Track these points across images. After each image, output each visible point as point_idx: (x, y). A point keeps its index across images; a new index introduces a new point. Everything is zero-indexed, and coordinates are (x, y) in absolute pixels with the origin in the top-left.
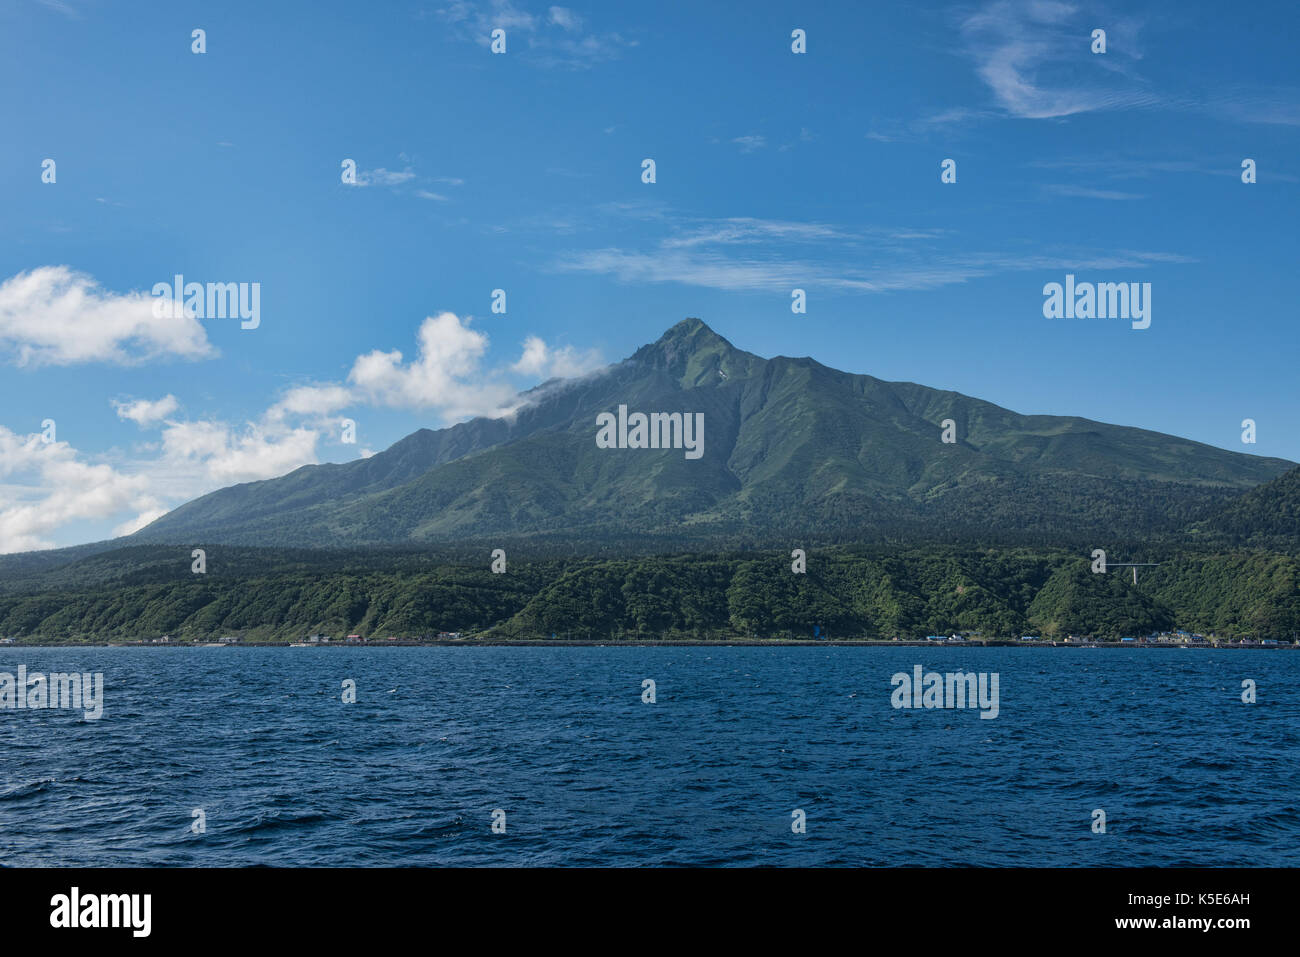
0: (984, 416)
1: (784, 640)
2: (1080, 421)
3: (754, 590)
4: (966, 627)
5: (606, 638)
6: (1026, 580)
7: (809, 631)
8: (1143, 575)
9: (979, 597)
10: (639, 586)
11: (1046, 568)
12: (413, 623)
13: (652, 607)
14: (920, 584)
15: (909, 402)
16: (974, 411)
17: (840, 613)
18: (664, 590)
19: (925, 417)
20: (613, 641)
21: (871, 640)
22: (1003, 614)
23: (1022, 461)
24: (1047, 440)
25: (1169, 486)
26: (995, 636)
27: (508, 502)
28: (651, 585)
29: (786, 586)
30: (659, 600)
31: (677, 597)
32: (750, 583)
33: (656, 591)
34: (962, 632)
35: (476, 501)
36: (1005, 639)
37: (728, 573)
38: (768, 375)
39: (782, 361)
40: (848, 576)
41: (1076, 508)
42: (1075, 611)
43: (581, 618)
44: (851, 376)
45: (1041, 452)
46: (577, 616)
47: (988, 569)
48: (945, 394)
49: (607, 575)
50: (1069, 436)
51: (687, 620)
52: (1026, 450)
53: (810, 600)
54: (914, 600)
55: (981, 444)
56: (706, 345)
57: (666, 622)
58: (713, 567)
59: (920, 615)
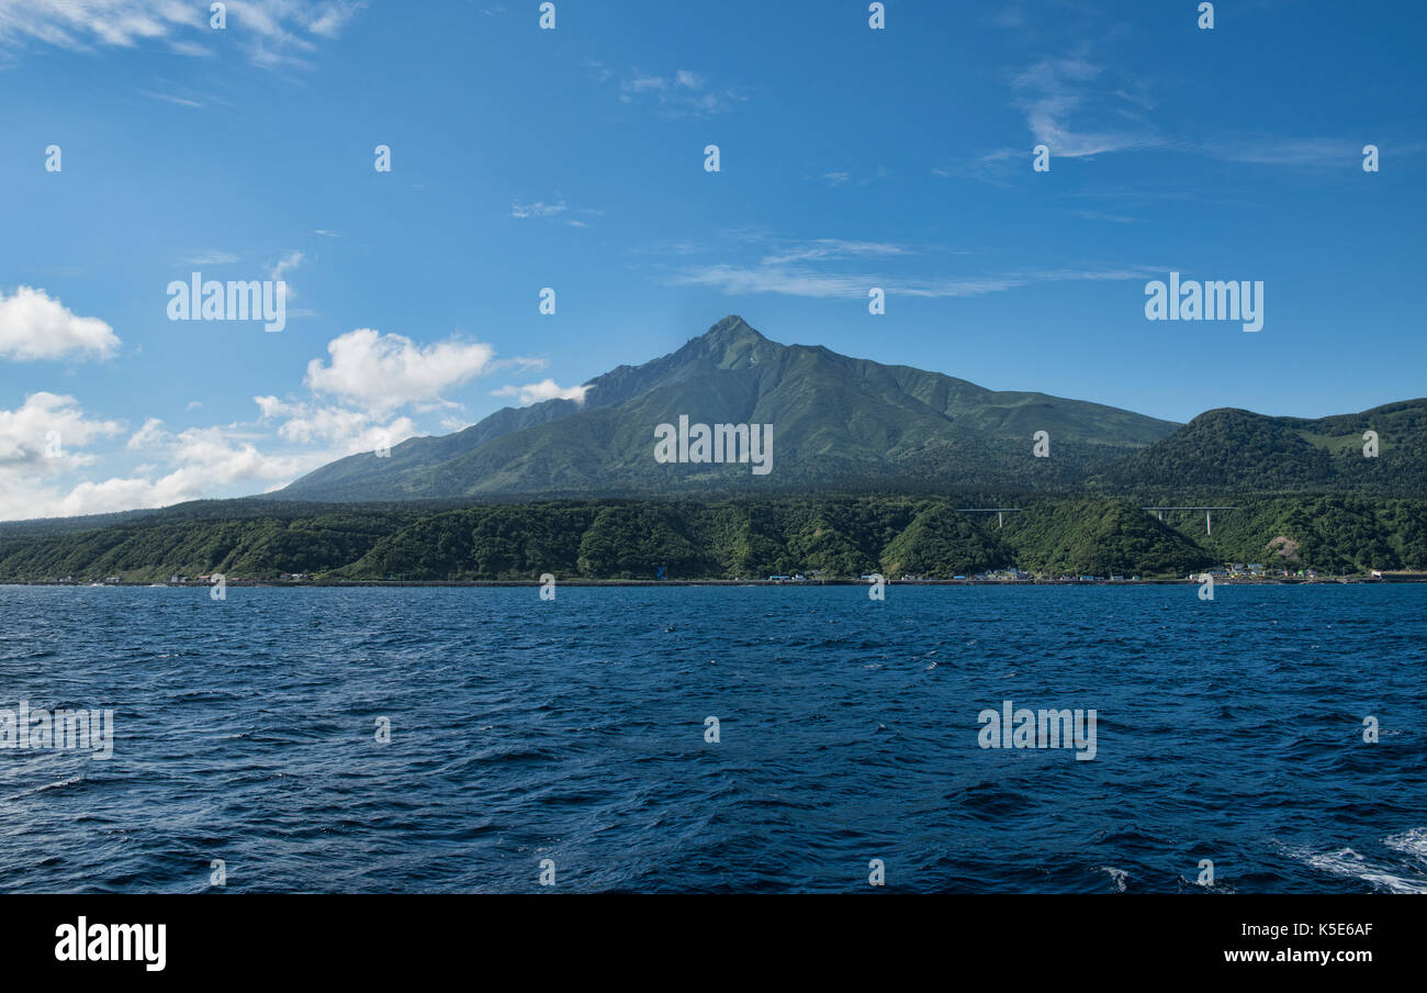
0: (962, 392)
1: (623, 581)
2: (1040, 395)
3: (605, 534)
4: (814, 567)
5: (442, 579)
6: (890, 525)
7: (652, 571)
8: (1009, 519)
9: (831, 540)
10: (490, 530)
11: (911, 513)
12: (261, 565)
13: (496, 549)
14: (783, 528)
15: (902, 382)
16: (954, 388)
17: (687, 554)
18: (514, 533)
19: (914, 395)
20: (449, 582)
21: (713, 580)
22: (849, 557)
23: (986, 428)
24: (1008, 411)
25: (1097, 447)
26: (837, 575)
27: (550, 465)
28: (501, 528)
29: (641, 530)
30: (505, 543)
31: (525, 540)
32: (604, 527)
33: (505, 534)
34: (806, 573)
35: (522, 464)
36: (846, 578)
37: (589, 518)
38: (783, 360)
39: (797, 348)
40: (715, 522)
41: (1011, 466)
42: (917, 552)
43: (421, 561)
44: (855, 360)
45: (1002, 422)
46: (418, 558)
47: (855, 514)
48: (931, 375)
49: (462, 520)
50: (1027, 408)
51: (528, 562)
52: (990, 419)
53: (661, 542)
54: (765, 543)
55: (955, 416)
56: (743, 337)
57: (508, 563)
58: (577, 513)
59: (770, 556)
